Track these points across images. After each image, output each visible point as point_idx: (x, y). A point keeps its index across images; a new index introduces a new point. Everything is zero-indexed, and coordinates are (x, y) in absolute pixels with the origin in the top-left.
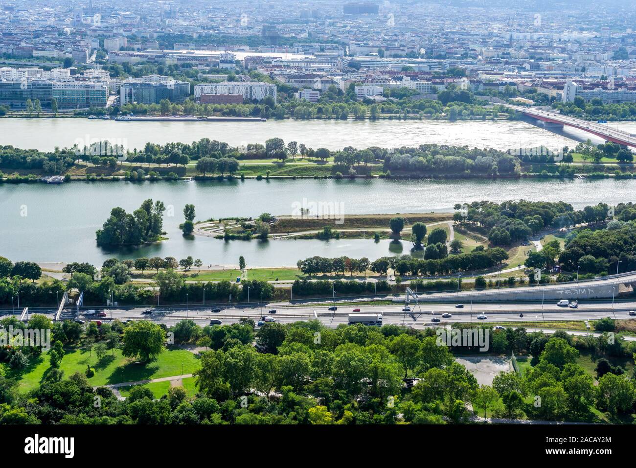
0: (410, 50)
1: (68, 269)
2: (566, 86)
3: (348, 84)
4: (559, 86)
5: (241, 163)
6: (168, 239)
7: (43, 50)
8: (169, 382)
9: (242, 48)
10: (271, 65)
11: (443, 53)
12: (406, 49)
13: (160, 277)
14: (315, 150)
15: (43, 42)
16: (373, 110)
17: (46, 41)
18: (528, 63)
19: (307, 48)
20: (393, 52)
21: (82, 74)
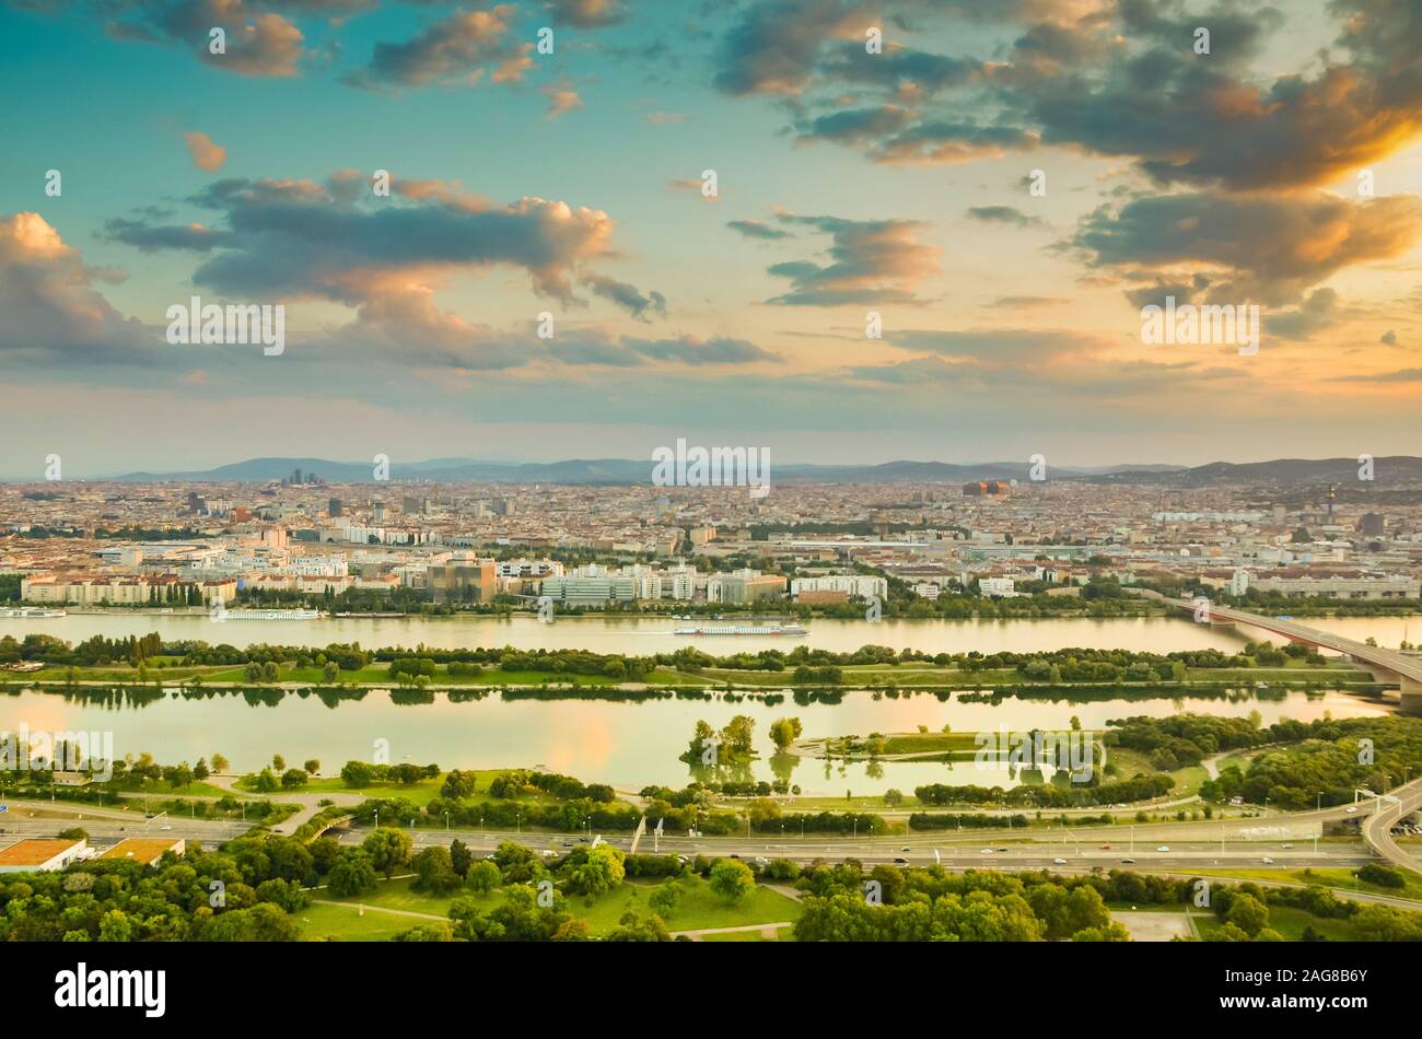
0: (1044, 536)
1: (644, 793)
2: (1235, 576)
3: (972, 577)
4: (1228, 576)
5: (847, 670)
6: (759, 759)
7: (624, 542)
8: (760, 931)
9: (845, 536)
10: (879, 556)
11: (1083, 539)
12: (1039, 534)
13: (754, 804)
14: (934, 656)
15: (625, 535)
16: (1002, 609)
17: (628, 533)
18: (1188, 548)
19: (922, 536)
20: (1022, 539)
21: (666, 569)
